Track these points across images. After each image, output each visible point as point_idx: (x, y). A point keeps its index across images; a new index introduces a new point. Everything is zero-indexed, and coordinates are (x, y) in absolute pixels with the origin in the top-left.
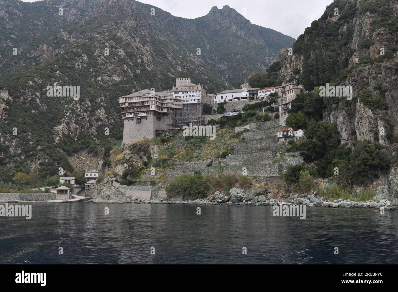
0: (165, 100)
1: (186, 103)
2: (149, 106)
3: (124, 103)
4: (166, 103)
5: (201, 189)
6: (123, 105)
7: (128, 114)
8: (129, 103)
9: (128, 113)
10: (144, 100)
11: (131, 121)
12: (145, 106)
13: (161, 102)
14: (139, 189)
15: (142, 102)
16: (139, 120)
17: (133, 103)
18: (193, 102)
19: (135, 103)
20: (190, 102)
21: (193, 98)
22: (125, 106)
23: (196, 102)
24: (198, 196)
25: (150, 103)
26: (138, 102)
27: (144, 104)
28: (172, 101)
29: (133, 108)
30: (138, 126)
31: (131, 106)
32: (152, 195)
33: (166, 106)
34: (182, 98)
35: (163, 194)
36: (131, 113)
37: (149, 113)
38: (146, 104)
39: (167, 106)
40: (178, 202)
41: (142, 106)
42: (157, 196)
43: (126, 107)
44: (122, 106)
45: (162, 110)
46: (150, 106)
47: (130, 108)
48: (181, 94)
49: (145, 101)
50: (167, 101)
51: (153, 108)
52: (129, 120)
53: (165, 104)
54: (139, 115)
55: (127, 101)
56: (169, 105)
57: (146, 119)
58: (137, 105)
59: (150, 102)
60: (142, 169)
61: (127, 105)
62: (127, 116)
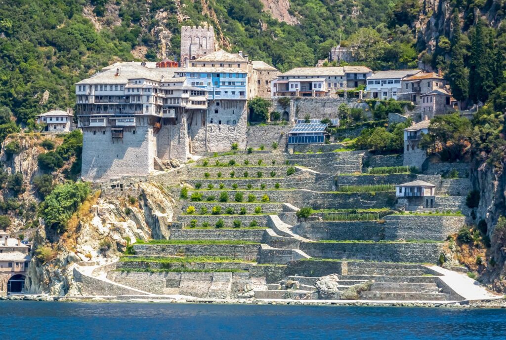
0: (171, 92)
1: (214, 97)
2: (140, 106)
3: (87, 97)
4: (175, 99)
6: (84, 99)
7: (94, 121)
8: (97, 97)
9: (95, 118)
10: (131, 93)
11: (99, 135)
12: (131, 106)
13: (164, 96)
15: (127, 97)
16: (119, 134)
17: (106, 96)
18: (230, 97)
19: (110, 97)
21: (230, 89)
22: (87, 102)
23: (237, 97)
25: (144, 100)
26: (118, 97)
27: (131, 101)
28: (187, 95)
29: (106, 108)
30: (117, 146)
31: (102, 103)
33: (173, 105)
34: (205, 88)
37: (142, 120)
38: (135, 102)
39: (176, 105)
41: (124, 106)
43: (91, 105)
44: (81, 102)
45: (165, 112)
46: (144, 106)
47: (99, 107)
48: (204, 78)
49: (134, 96)
50: (176, 95)
52: (95, 133)
53: (171, 99)
54: (118, 124)
55: (93, 93)
57: (134, 132)
59: (145, 98)
61: (92, 100)
62: (92, 124)
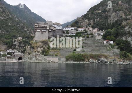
1: (57, 29)
2: (47, 28)
3: (37, 26)
5: (83, 58)
8: (39, 26)
9: (38, 29)
14: (52, 58)
15: (44, 26)
16: (43, 32)
20: (58, 29)
23: (60, 29)
24: (81, 60)
25: (47, 27)
26: (43, 26)
30: (42, 34)
31: (39, 27)
32: (58, 60)
34: (55, 27)
35: (64, 60)
36: (40, 29)
40: (72, 63)
41: (44, 28)
42: (61, 60)
48: (55, 25)
50: (51, 27)
51: (48, 29)
52: (38, 32)
56: (52, 29)
57: (45, 32)
58: (42, 27)
60: (48, 50)
61: (38, 26)
